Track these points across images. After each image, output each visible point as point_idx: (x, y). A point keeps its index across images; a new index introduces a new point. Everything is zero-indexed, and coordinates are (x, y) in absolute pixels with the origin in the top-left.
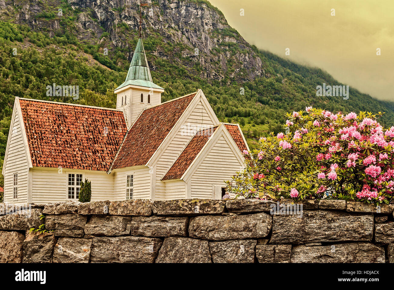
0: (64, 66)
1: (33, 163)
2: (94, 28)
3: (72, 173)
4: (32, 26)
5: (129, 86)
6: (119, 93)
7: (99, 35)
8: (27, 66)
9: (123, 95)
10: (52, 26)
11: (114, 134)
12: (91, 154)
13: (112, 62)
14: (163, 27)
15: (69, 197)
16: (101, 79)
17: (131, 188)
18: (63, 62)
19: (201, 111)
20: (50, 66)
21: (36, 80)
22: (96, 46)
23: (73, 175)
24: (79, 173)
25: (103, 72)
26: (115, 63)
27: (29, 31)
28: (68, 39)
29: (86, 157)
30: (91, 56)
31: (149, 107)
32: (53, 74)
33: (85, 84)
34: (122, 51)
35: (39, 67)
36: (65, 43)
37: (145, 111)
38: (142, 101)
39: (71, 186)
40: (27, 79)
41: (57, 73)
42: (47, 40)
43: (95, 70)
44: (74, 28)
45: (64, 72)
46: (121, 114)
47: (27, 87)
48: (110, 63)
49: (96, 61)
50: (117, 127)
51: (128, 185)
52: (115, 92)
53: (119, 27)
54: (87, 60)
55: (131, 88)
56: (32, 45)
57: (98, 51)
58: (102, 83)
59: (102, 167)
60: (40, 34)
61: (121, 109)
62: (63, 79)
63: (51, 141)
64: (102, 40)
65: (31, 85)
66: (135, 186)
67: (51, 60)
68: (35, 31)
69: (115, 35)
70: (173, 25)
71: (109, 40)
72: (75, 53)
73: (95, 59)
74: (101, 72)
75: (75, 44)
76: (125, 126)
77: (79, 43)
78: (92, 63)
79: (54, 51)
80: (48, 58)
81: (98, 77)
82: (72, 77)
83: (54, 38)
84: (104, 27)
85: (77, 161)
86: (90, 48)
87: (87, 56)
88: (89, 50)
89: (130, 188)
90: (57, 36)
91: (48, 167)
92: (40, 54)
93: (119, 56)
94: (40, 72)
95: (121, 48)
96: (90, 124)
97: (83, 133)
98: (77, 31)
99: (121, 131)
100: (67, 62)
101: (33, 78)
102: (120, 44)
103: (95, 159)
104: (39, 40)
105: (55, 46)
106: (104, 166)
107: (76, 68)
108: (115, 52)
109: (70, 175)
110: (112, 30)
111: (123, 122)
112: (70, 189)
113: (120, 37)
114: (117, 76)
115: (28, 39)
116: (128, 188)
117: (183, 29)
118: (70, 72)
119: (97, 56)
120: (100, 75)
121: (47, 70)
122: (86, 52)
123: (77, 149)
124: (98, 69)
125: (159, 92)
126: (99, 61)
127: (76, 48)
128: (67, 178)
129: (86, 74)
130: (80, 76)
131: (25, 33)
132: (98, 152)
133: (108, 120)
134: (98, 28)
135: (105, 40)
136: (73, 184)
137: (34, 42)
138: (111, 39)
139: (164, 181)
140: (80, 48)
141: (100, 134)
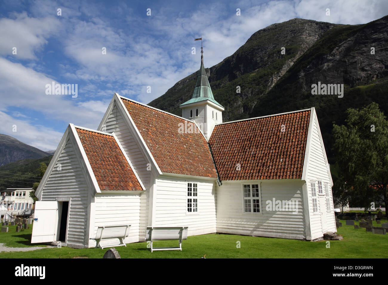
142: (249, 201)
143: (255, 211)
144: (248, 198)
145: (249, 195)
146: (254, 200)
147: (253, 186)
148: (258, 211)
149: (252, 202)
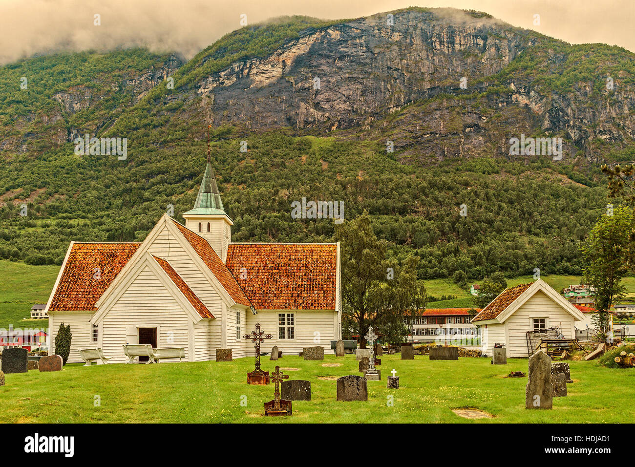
0: (535, 190)
2: (568, 149)
7: (574, 155)
8: (499, 195)
13: (588, 178)
16: (573, 196)
18: (534, 186)
20: (521, 192)
21: (508, 207)
22: (570, 166)
25: (574, 190)
26: (590, 179)
27: (505, 162)
28: (542, 164)
30: (565, 176)
32: (523, 199)
33: (556, 204)
35: (510, 194)
36: (539, 168)
40: (500, 206)
41: (527, 197)
42: (522, 168)
43: (567, 189)
45: (535, 196)
47: (498, 214)
48: (585, 180)
49: (570, 181)
53: (593, 144)
54: (561, 181)
56: (508, 174)
57: (573, 170)
58: (574, 200)
60: (516, 163)
62: (533, 202)
64: (576, 159)
65: (502, 212)
67: (523, 186)
68: (512, 162)
69: (590, 152)
71: (584, 158)
72: (549, 176)
74: (573, 190)
75: (549, 167)
77: (553, 166)
78: (566, 182)
79: (527, 178)
80: (520, 185)
81: (570, 196)
82: (543, 199)
83: (529, 165)
84: (578, 146)
86: (564, 169)
87: (561, 177)
88: (564, 171)
90: (532, 162)
92: (513, 181)
93: (595, 172)
94: (511, 199)
100: (539, 186)
101: (504, 205)
102: (595, 160)
104: (514, 169)
105: (529, 172)
107: (547, 190)
108: (591, 169)
110: (586, 147)
113: (595, 153)
114: (590, 192)
115: (504, 170)
118: (542, 194)
119: (571, 176)
120: (572, 193)
121: (518, 196)
122: (560, 173)
124: (570, 188)
126: (574, 180)
127: (550, 170)
129: (558, 194)
130: (551, 197)
131: (501, 165)
134: (572, 148)
135: (579, 158)
137: (509, 172)
138: (585, 156)
140: (554, 170)
142: (284, 329)
143: (289, 337)
144: (282, 326)
145: (284, 323)
146: (289, 329)
147: (288, 315)
148: (293, 337)
149: (286, 329)
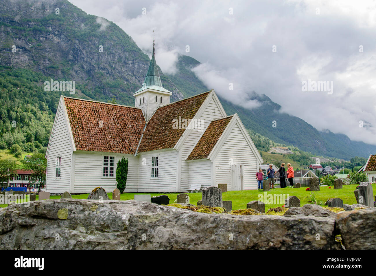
1: (77, 146)
2: (82, 75)
3: (106, 156)
4: (44, 73)
5: (147, 90)
6: (137, 96)
7: (85, 79)
9: (141, 97)
10: (57, 73)
11: (137, 126)
12: (121, 141)
14: (124, 74)
15: (104, 175)
17: (157, 167)
19: (213, 105)
22: (83, 85)
23: (108, 158)
24: (112, 156)
26: (95, 95)
29: (117, 143)
30: (80, 91)
31: (161, 106)
34: (99, 88)
37: (158, 109)
38: (156, 101)
39: (106, 166)
44: (70, 74)
46: (139, 111)
48: (91, 95)
49: (83, 94)
50: (138, 120)
51: (153, 165)
52: (134, 95)
53: (97, 74)
54: (77, 93)
55: (149, 91)
57: (84, 88)
59: (130, 151)
60: (49, 77)
61: (140, 108)
63: (90, 130)
64: (87, 82)
66: (160, 165)
68: (46, 76)
69: (95, 79)
70: (130, 73)
71: (91, 82)
73: (82, 92)
76: (144, 119)
78: (81, 95)
84: (88, 74)
85: (110, 146)
86: (80, 86)
87: (77, 91)
88: (79, 88)
89: (155, 167)
91: (89, 150)
93: (97, 91)
95: (99, 86)
96: (118, 118)
97: (114, 124)
98: (72, 76)
99: (141, 124)
102: (98, 84)
103: (124, 144)
106: (132, 150)
108: (95, 89)
109: (105, 158)
110: (93, 76)
111: (142, 117)
112: (104, 168)
113: (98, 80)
115: (41, 80)
116: (153, 167)
117: (136, 76)
123: (110, 136)
125: (168, 95)
128: (103, 159)
131: (40, 76)
132: (126, 139)
133: (131, 115)
134: (85, 74)
135: (89, 82)
136: (107, 164)
139: (188, 161)
141: (126, 125)
